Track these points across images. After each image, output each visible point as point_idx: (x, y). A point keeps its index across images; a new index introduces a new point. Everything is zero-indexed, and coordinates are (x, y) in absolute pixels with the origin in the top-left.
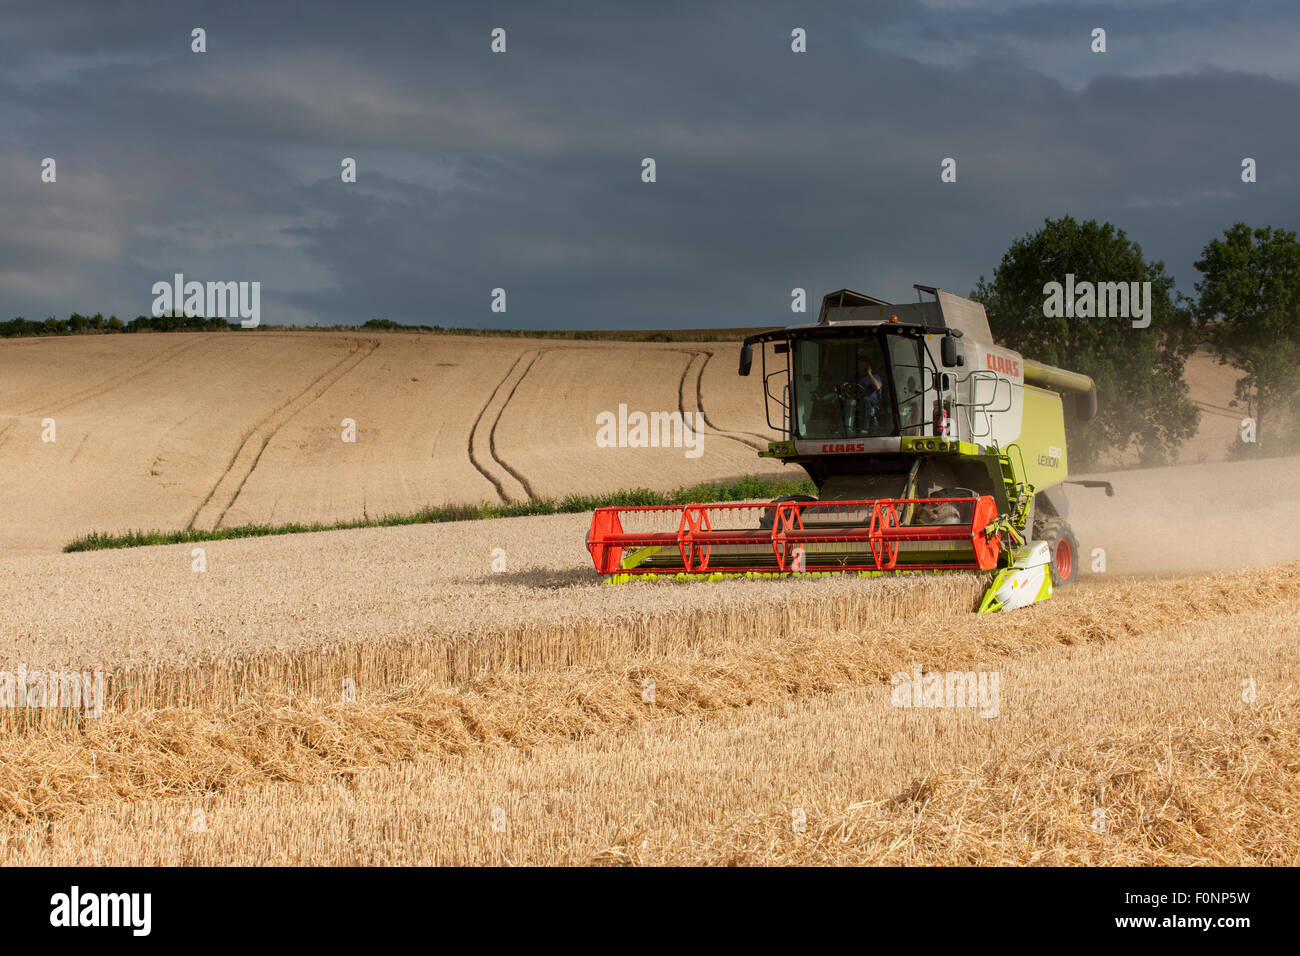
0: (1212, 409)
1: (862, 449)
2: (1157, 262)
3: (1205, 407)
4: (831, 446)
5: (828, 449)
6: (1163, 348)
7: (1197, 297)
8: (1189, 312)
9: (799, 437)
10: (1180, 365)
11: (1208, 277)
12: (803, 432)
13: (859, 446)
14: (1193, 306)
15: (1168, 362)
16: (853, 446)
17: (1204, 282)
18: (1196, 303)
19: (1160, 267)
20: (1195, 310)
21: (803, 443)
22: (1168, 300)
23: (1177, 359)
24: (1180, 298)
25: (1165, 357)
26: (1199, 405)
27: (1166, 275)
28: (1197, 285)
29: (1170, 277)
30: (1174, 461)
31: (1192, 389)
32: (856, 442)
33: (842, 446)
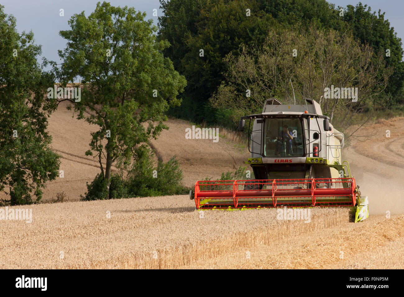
0: (71, 157)
1: (291, 162)
2: (27, 32)
3: (64, 155)
4: (279, 160)
5: (277, 161)
6: (30, 105)
7: (60, 62)
8: (53, 74)
9: (264, 156)
10: (44, 120)
11: (71, 45)
12: (265, 155)
13: (290, 160)
14: (56, 69)
15: (34, 117)
16: (288, 160)
17: (67, 49)
18: (59, 67)
19: (30, 37)
20: (58, 73)
21: (266, 159)
22: (35, 64)
23: (41, 115)
24: (45, 63)
25: (32, 113)
26: (59, 153)
27: (35, 44)
28: (60, 52)
29: (38, 45)
30: (38, 200)
31: (54, 140)
32: (289, 159)
33: (283, 160)
